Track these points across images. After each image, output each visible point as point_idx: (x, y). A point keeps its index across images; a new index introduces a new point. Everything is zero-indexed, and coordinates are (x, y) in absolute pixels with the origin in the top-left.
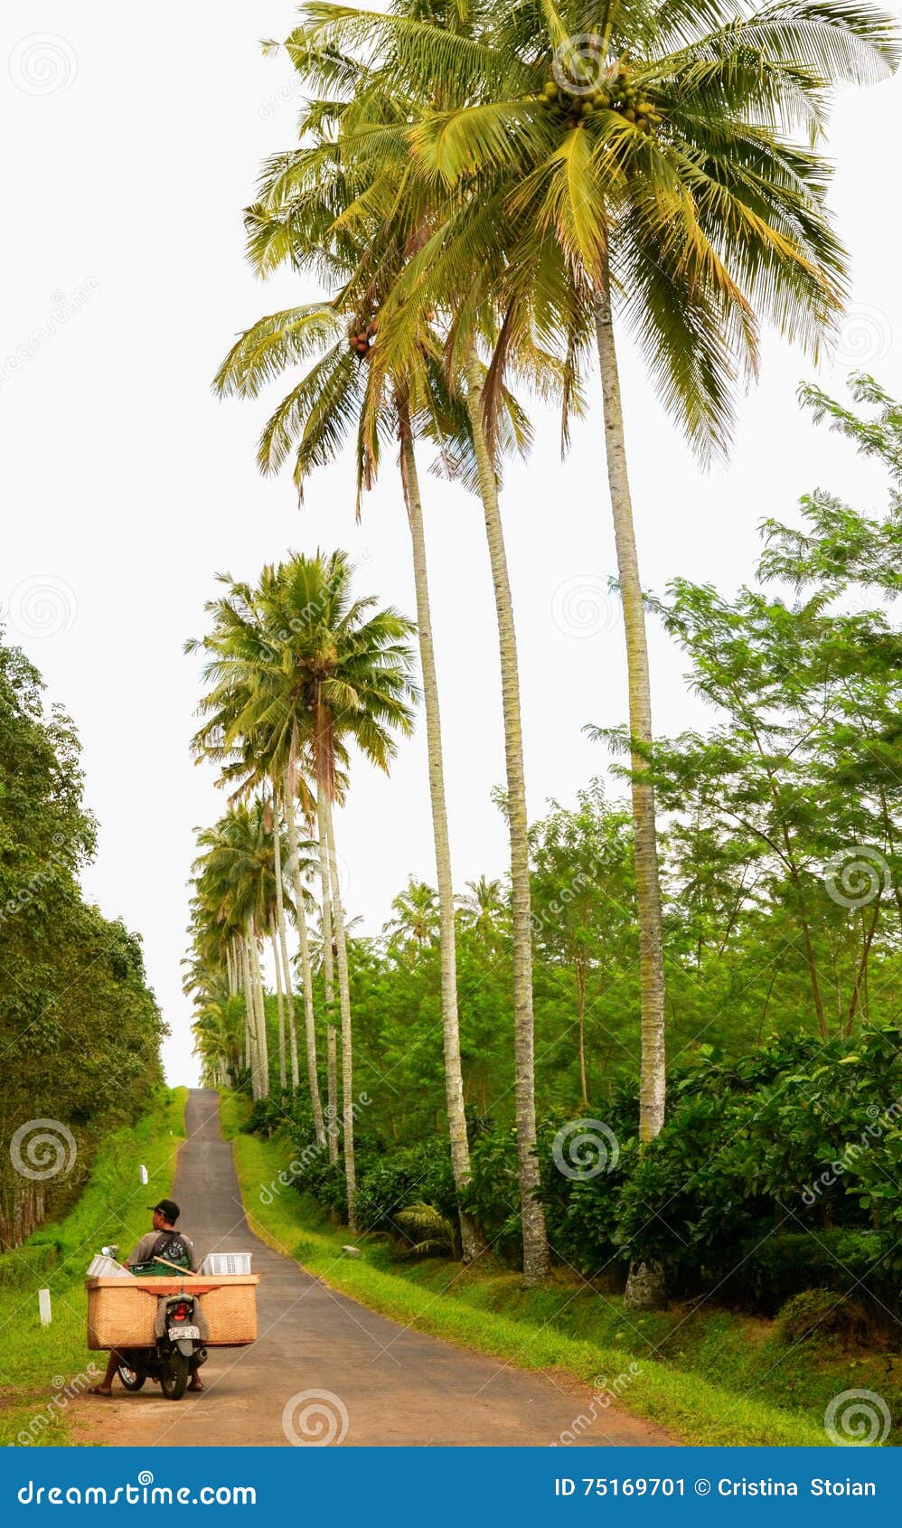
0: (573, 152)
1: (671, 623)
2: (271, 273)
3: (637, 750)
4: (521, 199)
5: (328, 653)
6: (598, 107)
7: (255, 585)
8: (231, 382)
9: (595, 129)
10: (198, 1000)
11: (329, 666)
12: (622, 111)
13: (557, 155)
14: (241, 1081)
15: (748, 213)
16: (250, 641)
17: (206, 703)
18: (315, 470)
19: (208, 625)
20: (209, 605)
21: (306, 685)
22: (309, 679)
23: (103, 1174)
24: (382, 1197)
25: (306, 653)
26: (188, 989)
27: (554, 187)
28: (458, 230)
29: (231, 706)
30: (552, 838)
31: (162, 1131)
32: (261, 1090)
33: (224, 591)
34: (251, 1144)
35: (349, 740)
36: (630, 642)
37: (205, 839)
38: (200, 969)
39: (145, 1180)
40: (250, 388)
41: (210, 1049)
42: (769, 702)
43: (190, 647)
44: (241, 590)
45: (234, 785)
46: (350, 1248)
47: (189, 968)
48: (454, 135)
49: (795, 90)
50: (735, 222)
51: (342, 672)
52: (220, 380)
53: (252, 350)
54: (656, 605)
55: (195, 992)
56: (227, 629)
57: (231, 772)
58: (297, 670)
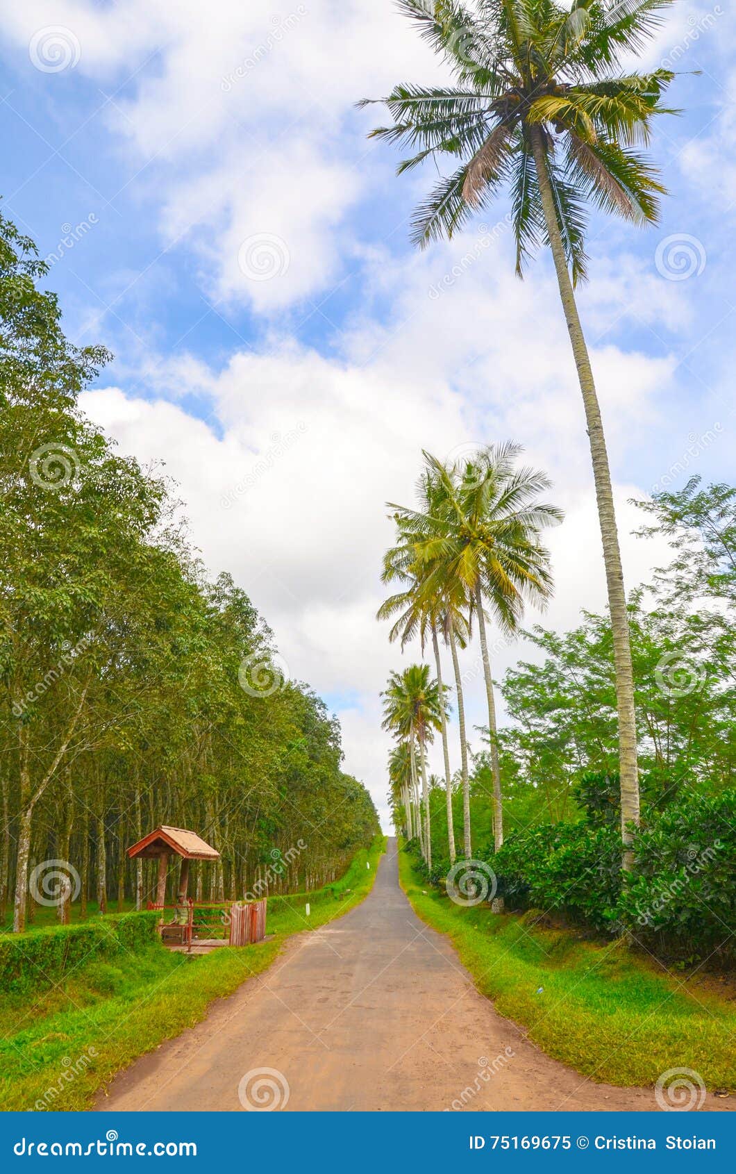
0: (467, 553)
1: (503, 692)
2: (388, 584)
3: (491, 733)
4: (452, 566)
5: (422, 697)
6: (475, 539)
7: (401, 675)
8: (381, 615)
9: (474, 545)
10: (392, 807)
11: (421, 700)
12: (482, 540)
13: (462, 554)
14: (405, 835)
15: (521, 568)
16: (399, 692)
17: (386, 712)
18: (408, 643)
19: (387, 687)
20: (388, 681)
21: (415, 707)
22: (416, 704)
23: (354, 865)
24: (435, 875)
25: (415, 697)
26: (389, 803)
27: (461, 563)
28: (436, 574)
29: (394, 713)
30: (483, 758)
31: (379, 851)
32: (410, 838)
33: (391, 677)
34: (404, 855)
35: (431, 724)
36: (489, 699)
37: (393, 754)
38: (393, 796)
39: (368, 867)
40: (386, 616)
41: (396, 822)
42: (533, 717)
43: (381, 694)
44: (396, 676)
45: (398, 738)
46: (424, 892)
47: (390, 796)
48: (430, 547)
49: (531, 533)
50: (517, 571)
51: (427, 703)
52: (378, 616)
53: (388, 606)
54: (498, 686)
55: (392, 804)
56: (392, 688)
57: (396, 734)
58: (412, 702)
